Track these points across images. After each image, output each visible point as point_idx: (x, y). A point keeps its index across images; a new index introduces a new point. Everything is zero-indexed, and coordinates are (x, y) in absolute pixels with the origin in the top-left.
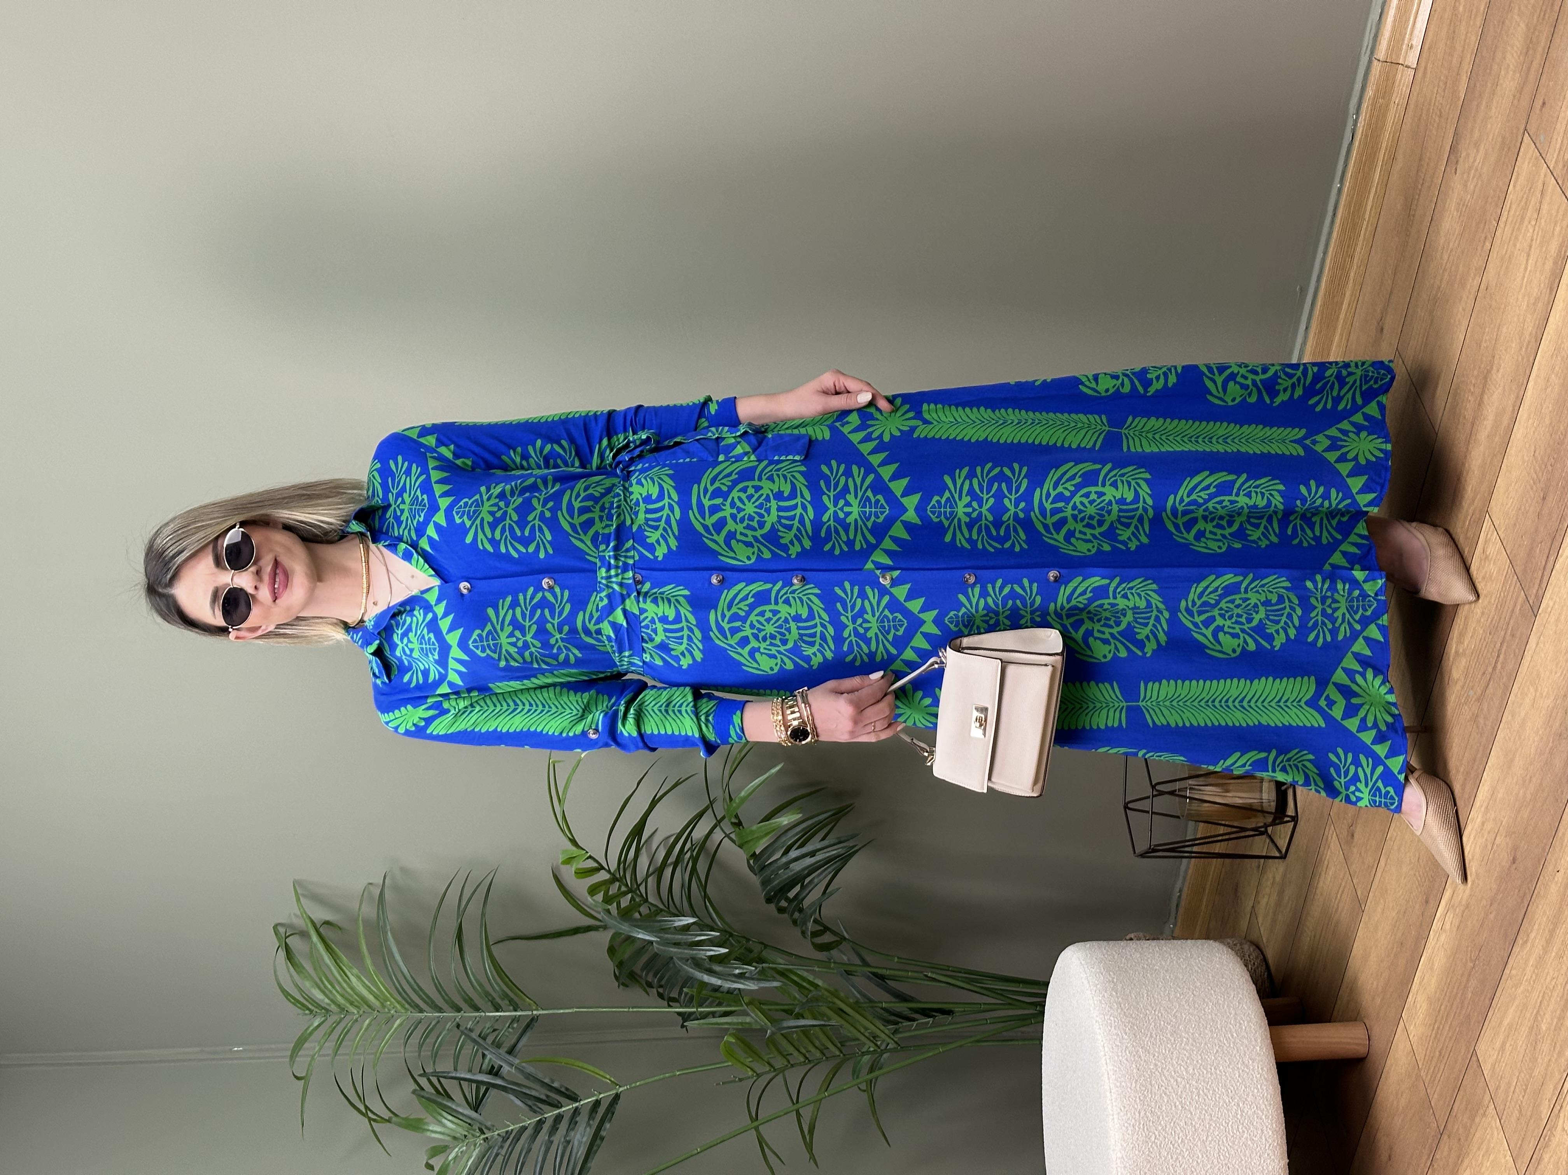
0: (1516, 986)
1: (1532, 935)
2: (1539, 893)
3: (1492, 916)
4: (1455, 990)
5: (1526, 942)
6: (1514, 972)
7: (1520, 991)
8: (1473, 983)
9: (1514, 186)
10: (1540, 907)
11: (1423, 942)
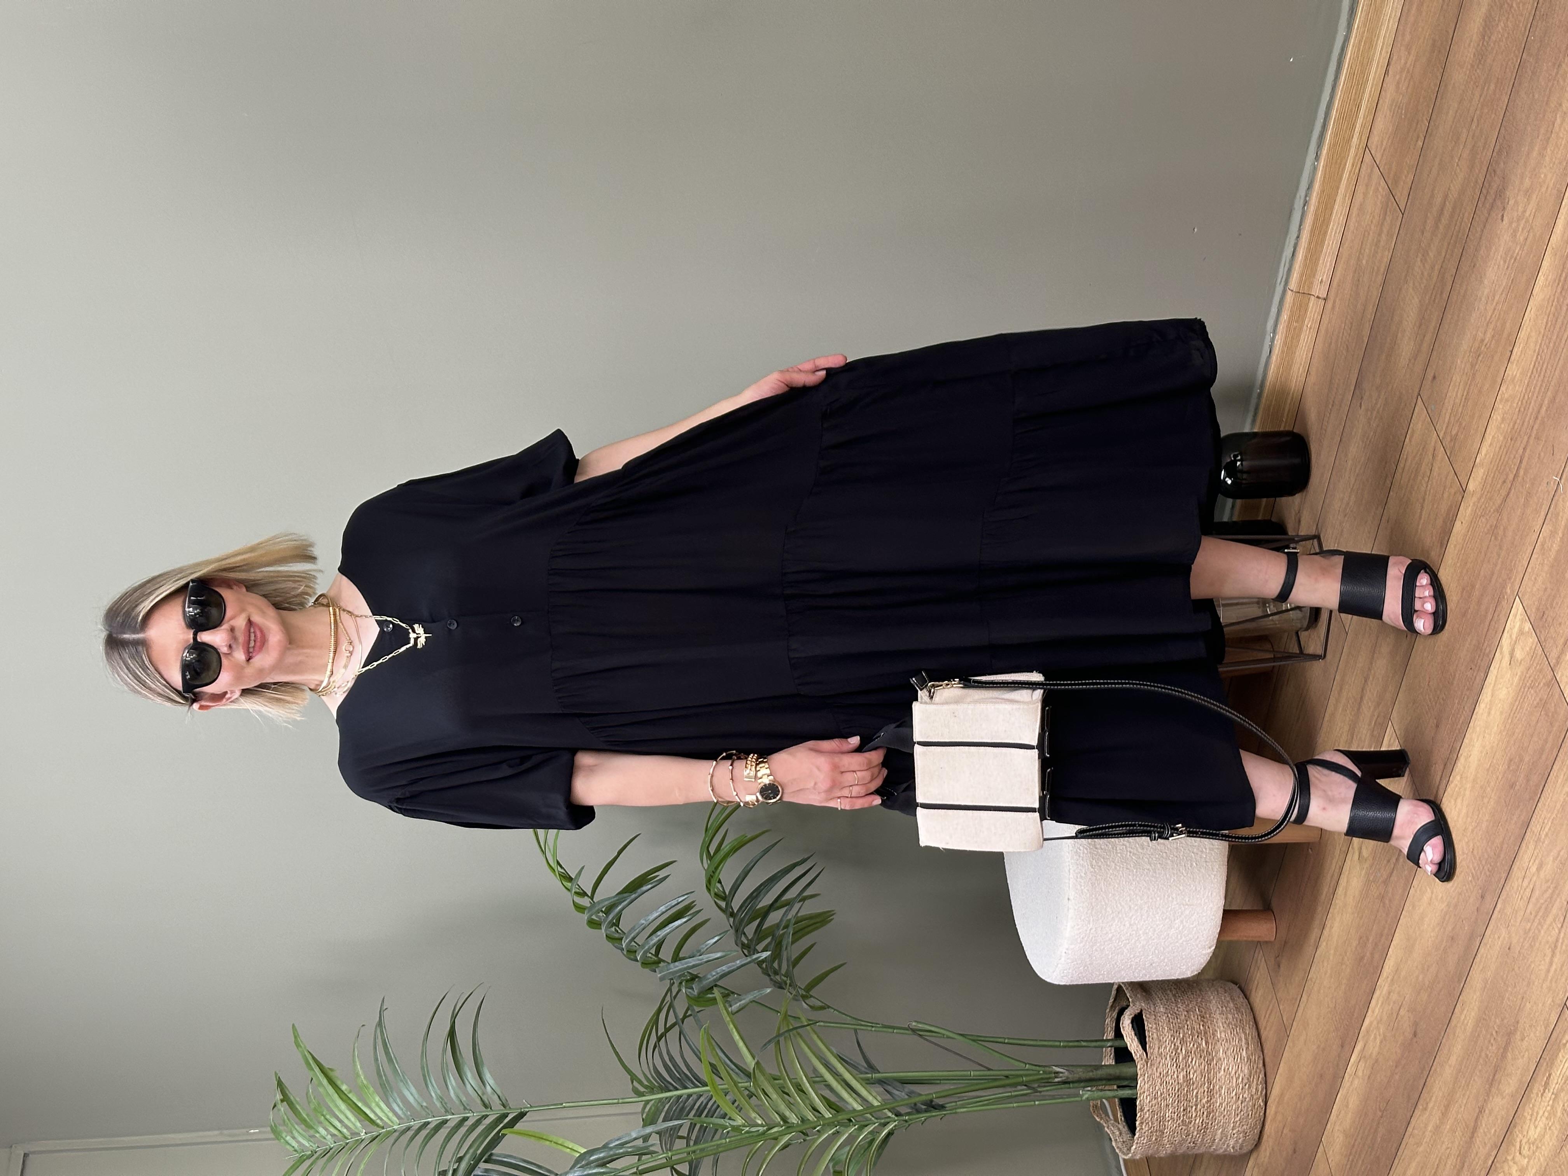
0: (1419, 1144)
1: (1431, 1105)
2: (1435, 1070)
3: (1397, 1077)
4: (1366, 1131)
5: (1426, 1109)
6: (1416, 1132)
7: (1421, 1149)
8: (1382, 1130)
9: (1410, 441)
10: (1437, 1082)
11: (1340, 1080)
